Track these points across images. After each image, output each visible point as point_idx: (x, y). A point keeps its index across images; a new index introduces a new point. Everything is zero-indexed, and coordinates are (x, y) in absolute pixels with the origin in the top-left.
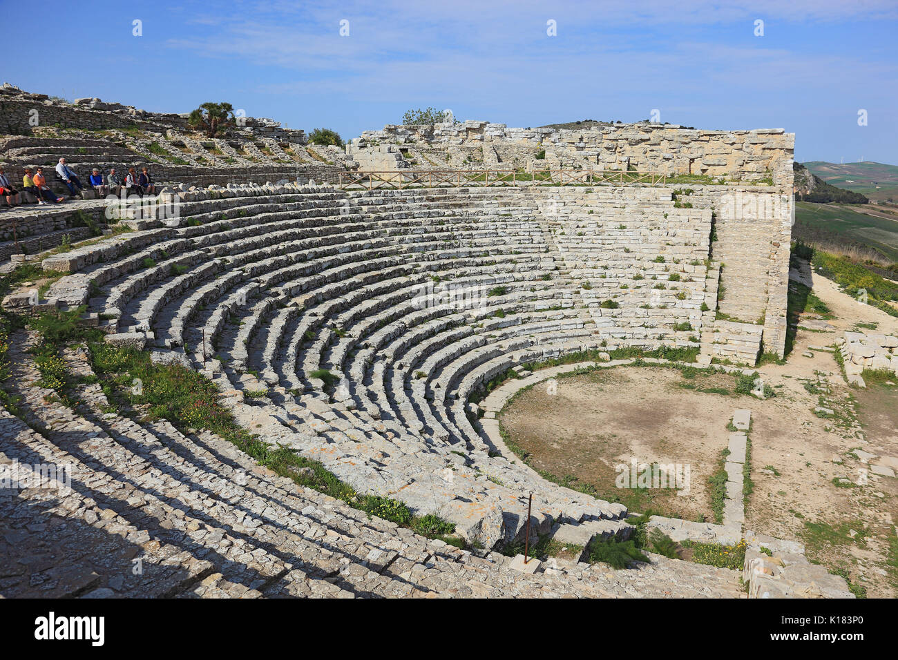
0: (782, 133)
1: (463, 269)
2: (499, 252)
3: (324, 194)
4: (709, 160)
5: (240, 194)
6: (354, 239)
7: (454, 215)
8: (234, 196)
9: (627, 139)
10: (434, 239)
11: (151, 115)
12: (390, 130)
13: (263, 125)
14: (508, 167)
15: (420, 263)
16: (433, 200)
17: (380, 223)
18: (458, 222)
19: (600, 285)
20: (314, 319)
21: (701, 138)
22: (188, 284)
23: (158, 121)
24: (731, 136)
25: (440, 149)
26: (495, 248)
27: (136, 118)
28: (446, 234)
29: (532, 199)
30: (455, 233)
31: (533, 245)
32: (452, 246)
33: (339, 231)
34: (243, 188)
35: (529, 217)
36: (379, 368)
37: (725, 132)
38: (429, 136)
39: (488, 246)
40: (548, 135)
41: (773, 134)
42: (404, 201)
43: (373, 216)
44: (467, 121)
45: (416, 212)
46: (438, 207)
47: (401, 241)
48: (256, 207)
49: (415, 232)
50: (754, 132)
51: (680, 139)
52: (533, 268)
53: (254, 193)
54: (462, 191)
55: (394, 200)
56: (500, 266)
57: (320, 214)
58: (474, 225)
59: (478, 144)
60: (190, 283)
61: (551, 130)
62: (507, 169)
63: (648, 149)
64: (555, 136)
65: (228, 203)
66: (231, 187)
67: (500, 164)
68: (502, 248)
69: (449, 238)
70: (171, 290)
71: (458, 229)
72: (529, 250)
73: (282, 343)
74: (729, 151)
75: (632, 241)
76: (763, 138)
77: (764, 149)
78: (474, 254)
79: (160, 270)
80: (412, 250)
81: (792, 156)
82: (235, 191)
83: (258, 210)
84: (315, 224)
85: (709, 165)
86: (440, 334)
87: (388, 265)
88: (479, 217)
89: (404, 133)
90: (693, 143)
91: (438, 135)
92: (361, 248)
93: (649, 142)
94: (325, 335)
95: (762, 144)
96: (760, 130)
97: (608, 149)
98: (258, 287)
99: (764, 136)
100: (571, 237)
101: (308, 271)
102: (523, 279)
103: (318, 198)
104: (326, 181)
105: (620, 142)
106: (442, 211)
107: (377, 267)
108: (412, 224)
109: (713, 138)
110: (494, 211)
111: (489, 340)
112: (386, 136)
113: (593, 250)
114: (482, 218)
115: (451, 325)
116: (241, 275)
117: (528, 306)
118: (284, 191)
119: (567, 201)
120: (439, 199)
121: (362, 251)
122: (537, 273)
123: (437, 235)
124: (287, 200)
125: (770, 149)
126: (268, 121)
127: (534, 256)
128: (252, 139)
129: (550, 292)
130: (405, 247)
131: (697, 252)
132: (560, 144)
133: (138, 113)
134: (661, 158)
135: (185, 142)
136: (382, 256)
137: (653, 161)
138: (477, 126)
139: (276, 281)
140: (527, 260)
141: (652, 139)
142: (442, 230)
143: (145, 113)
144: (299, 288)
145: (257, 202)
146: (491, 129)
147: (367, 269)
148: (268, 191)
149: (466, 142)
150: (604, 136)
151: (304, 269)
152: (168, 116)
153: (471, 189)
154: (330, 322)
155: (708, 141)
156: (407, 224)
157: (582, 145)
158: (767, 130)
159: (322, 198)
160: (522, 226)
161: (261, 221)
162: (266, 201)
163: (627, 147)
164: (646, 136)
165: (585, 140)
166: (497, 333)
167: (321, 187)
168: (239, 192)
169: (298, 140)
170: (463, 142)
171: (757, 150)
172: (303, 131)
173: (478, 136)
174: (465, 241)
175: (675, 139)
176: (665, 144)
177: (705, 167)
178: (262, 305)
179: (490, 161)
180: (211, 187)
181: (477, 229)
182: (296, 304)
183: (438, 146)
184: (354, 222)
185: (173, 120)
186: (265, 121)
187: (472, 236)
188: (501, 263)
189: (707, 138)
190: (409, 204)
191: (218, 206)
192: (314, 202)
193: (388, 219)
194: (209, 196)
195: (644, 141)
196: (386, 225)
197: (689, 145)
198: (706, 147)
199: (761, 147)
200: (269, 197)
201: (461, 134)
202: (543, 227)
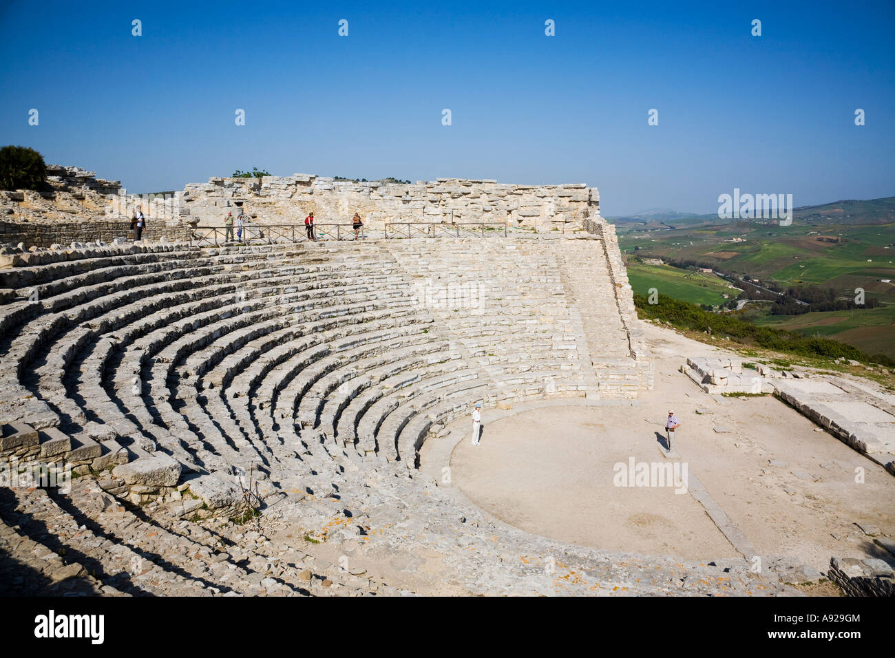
0: (584, 188)
2: (376, 308)
4: (524, 211)
5: (90, 254)
6: (230, 302)
7: (318, 270)
9: (450, 193)
10: (307, 297)
12: (216, 183)
13: (73, 174)
15: (305, 324)
16: (292, 256)
18: (326, 277)
19: (479, 334)
21: (516, 192)
24: (542, 190)
25: (271, 203)
29: (387, 252)
30: (326, 290)
31: (403, 299)
32: (327, 304)
33: (212, 294)
34: (90, 247)
35: (392, 270)
37: (537, 187)
38: (257, 188)
39: (361, 302)
40: (375, 188)
41: (577, 188)
42: (264, 258)
43: (239, 275)
44: (297, 174)
45: (282, 269)
46: (300, 263)
47: (278, 302)
48: (114, 271)
49: (287, 291)
50: (561, 186)
51: (497, 192)
52: (412, 322)
53: (104, 254)
55: (255, 258)
56: (382, 322)
57: (183, 275)
58: (341, 281)
59: (310, 197)
61: (379, 184)
63: (469, 202)
64: (382, 190)
66: (77, 246)
69: (322, 296)
71: (328, 286)
72: (403, 304)
74: (541, 203)
75: (494, 289)
76: (569, 192)
77: (570, 201)
78: (353, 311)
80: (292, 310)
81: (599, 207)
82: (83, 251)
85: (524, 216)
86: (354, 401)
87: (274, 328)
88: (344, 272)
89: (230, 186)
90: (509, 196)
91: (266, 188)
92: (241, 312)
93: (469, 196)
95: (569, 197)
96: (566, 185)
97: (432, 202)
99: (569, 190)
101: (201, 343)
102: (407, 334)
103: (175, 257)
105: (444, 196)
106: (306, 267)
107: (264, 333)
108: (281, 282)
109: (526, 191)
110: (357, 265)
111: (400, 400)
112: (213, 189)
114: (347, 273)
115: (361, 390)
117: (422, 362)
118: (137, 250)
119: (422, 253)
120: (298, 254)
121: (243, 316)
122: (417, 327)
123: (310, 293)
124: (143, 261)
125: (576, 202)
126: (80, 170)
127: (410, 309)
128: (65, 189)
129: (435, 345)
130: (284, 307)
131: (555, 296)
132: (389, 198)
134: (482, 210)
136: (266, 319)
137: (474, 213)
138: (307, 180)
139: (178, 358)
140: (404, 313)
141: (472, 193)
144: (205, 365)
145: (112, 263)
146: (321, 183)
147: (256, 336)
148: (119, 250)
149: (295, 196)
150: (429, 190)
151: (199, 341)
154: (255, 402)
155: (521, 195)
156: (276, 283)
157: (408, 198)
158: (572, 185)
160: (388, 280)
161: (125, 286)
162: (121, 262)
163: (450, 201)
164: (466, 190)
165: (410, 194)
166: (407, 392)
167: (175, 244)
168: (88, 252)
170: (292, 195)
171: (565, 201)
172: (119, 182)
173: (308, 189)
174: (339, 298)
175: (494, 193)
176: (484, 197)
177: (521, 218)
181: (345, 284)
182: (213, 385)
183: (267, 200)
184: (221, 283)
186: (75, 170)
187: (344, 293)
188: (380, 318)
189: (521, 192)
190: (271, 261)
191: (72, 271)
192: (173, 261)
193: (255, 278)
194: (57, 258)
195: (465, 194)
196: (255, 285)
197: (505, 198)
198: (520, 200)
199: (568, 199)
200: (122, 257)
201: (290, 187)
202: (408, 279)
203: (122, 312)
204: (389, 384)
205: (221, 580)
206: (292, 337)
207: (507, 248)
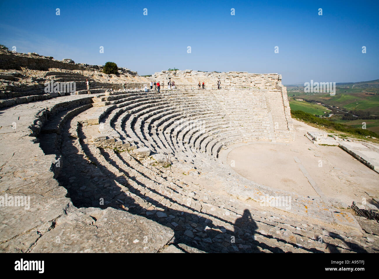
0: (277, 75)
2: (208, 110)
4: (256, 82)
5: (129, 92)
8: (127, 93)
9: (233, 76)
10: (188, 106)
11: (88, 65)
12: (163, 72)
13: (125, 70)
16: (184, 94)
17: (172, 101)
19: (239, 120)
21: (254, 76)
23: (91, 67)
24: (263, 75)
26: (207, 109)
27: (84, 66)
28: (192, 105)
29: (213, 94)
30: (194, 105)
31: (217, 108)
33: (161, 104)
34: (129, 90)
35: (213, 99)
37: (261, 74)
38: (175, 74)
40: (210, 74)
42: (176, 94)
43: (169, 99)
44: (187, 70)
45: (181, 98)
47: (180, 107)
48: (135, 97)
49: (183, 104)
50: (269, 74)
51: (248, 76)
52: (219, 115)
53: (133, 92)
55: (174, 94)
56: (210, 114)
57: (154, 99)
59: (190, 77)
63: (239, 79)
64: (212, 75)
68: (208, 109)
71: (194, 103)
72: (216, 109)
74: (261, 80)
75: (244, 106)
76: (271, 76)
80: (184, 110)
81: (281, 81)
82: (127, 91)
84: (154, 102)
89: (167, 73)
90: (251, 77)
91: (178, 74)
96: (271, 74)
97: (227, 79)
100: (227, 105)
103: (152, 94)
105: (231, 77)
106: (188, 97)
107: (176, 116)
109: (257, 76)
110: (203, 97)
111: (214, 138)
112: (162, 74)
113: (234, 109)
114: (200, 100)
120: (186, 94)
122: (220, 117)
123: (189, 105)
124: (143, 94)
125: (274, 79)
126: (127, 68)
127: (218, 111)
128: (122, 74)
129: (225, 122)
130: (182, 109)
131: (264, 109)
132: (214, 77)
133: (84, 65)
134: (242, 81)
135: (103, 75)
137: (240, 82)
138: (190, 71)
140: (216, 112)
141: (240, 76)
143: (87, 64)
145: (134, 95)
146: (194, 72)
147: (173, 117)
149: (186, 76)
150: (226, 75)
152: (94, 66)
156: (179, 102)
157: (220, 77)
158: (273, 74)
160: (212, 102)
161: (138, 101)
162: (137, 95)
163: (233, 78)
164: (238, 75)
165: (220, 76)
166: (216, 136)
168: (128, 92)
171: (270, 79)
172: (137, 72)
173: (190, 74)
174: (198, 107)
175: (246, 76)
176: (243, 77)
177: (255, 84)
180: (120, 90)
183: (178, 77)
185: (96, 67)
186: (125, 68)
190: (178, 95)
191: (124, 97)
192: (151, 95)
193: (173, 100)
194: (120, 93)
195: (238, 76)
196: (174, 102)
197: (250, 78)
198: (255, 78)
199: (271, 78)
200: (137, 93)
201: (184, 74)
202: (218, 102)
203: (137, 109)
204: (211, 133)
205: (159, 181)
206: (183, 117)
207: (250, 93)
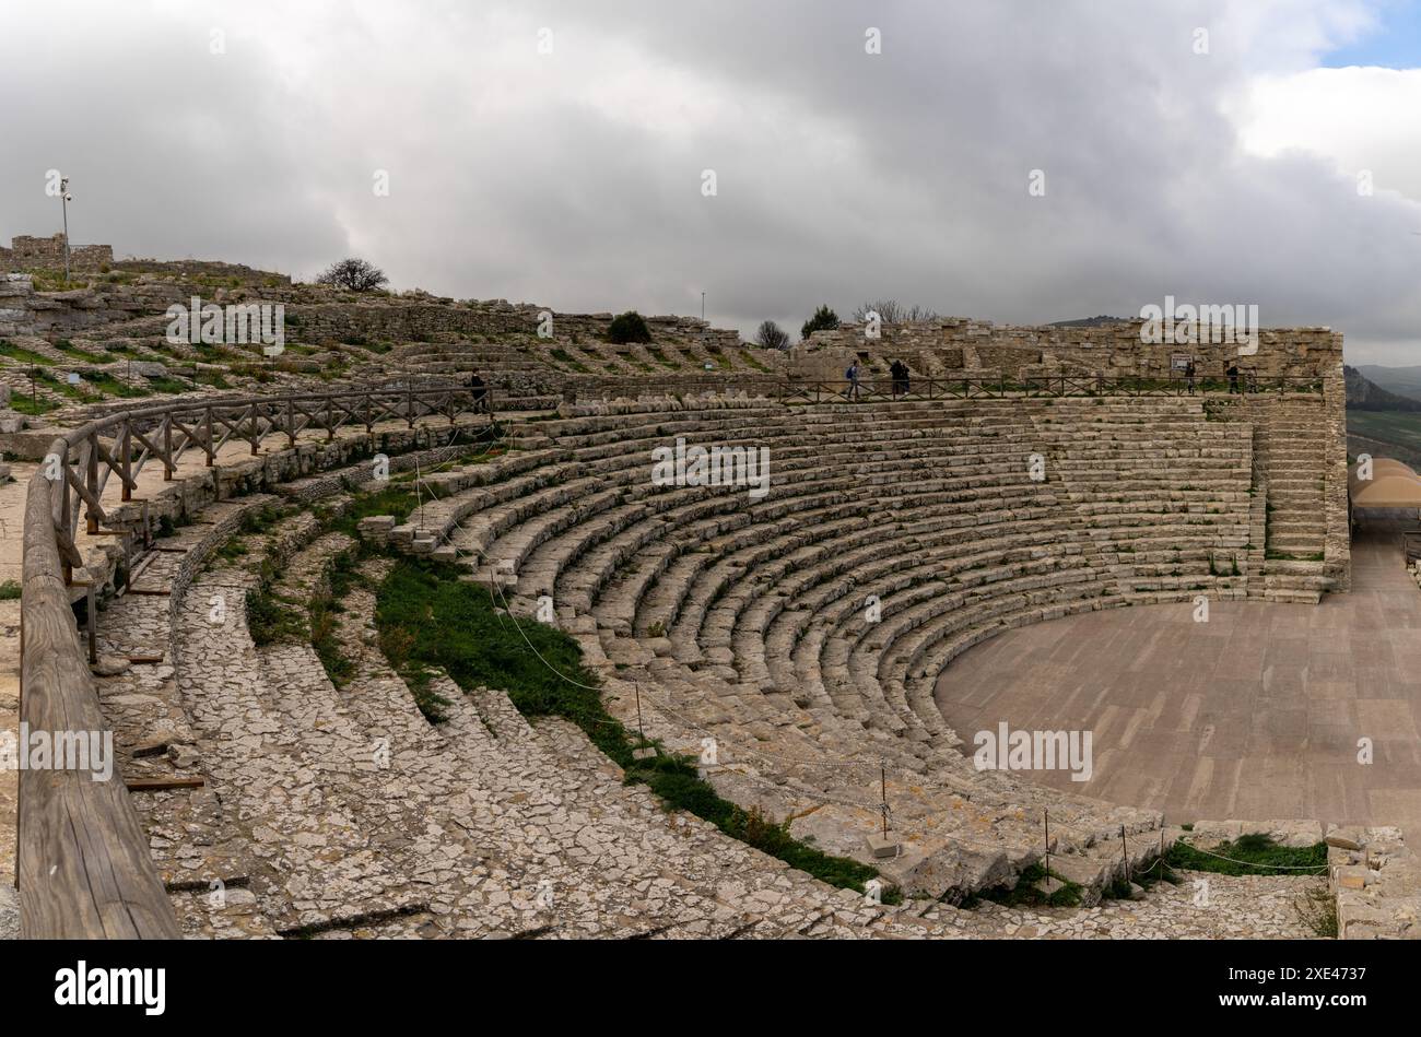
1: (934, 508)
3: (758, 410)
5: (653, 409)
6: (793, 467)
7: (924, 436)
8: (645, 411)
10: (897, 468)
14: (996, 372)
15: (878, 500)
17: (828, 447)
18: (929, 445)
20: (733, 570)
22: (575, 518)
25: (908, 354)
26: (978, 478)
28: (913, 461)
29: (1025, 414)
30: (925, 460)
31: (1026, 474)
32: (920, 477)
34: (657, 401)
36: (816, 637)
39: (967, 476)
45: (875, 433)
46: (904, 426)
47: (854, 471)
49: (874, 459)
54: (933, 405)
55: (848, 418)
56: (983, 502)
58: (951, 449)
60: (578, 518)
62: (994, 376)
65: (638, 419)
66: (643, 399)
67: (985, 370)
68: (987, 478)
69: (916, 467)
70: (552, 525)
71: (929, 454)
72: (1023, 480)
73: (686, 600)
78: (950, 487)
79: (543, 498)
80: (868, 482)
82: (647, 405)
83: (674, 429)
86: (900, 593)
87: (836, 500)
88: (956, 439)
91: (906, 335)
92: (801, 479)
94: (744, 591)
98: (663, 526)
100: (1077, 462)
101: (730, 508)
102: (1015, 518)
103: (750, 415)
104: (761, 393)
106: (908, 431)
108: (870, 448)
111: (969, 600)
112: (841, 337)
114: (960, 440)
115: (917, 582)
116: (643, 510)
117: (1022, 554)
118: (708, 406)
121: (803, 484)
123: (901, 463)
129: (1050, 535)
130: (860, 478)
136: (828, 490)
139: (688, 519)
140: (1019, 493)
142: (908, 457)
144: (717, 529)
148: (689, 405)
151: (725, 505)
153: (946, 403)
154: (752, 577)
156: (863, 449)
159: (755, 415)
162: (685, 418)
167: (754, 401)
169: (732, 343)
170: (937, 344)
173: (958, 336)
174: (937, 470)
178: (667, 549)
179: (973, 366)
180: (619, 400)
181: (954, 454)
182: (712, 550)
183: (906, 349)
184: (794, 445)
185: (585, 321)
187: (947, 463)
188: (984, 498)
190: (867, 423)
199: (1306, 347)
201: (934, 334)
